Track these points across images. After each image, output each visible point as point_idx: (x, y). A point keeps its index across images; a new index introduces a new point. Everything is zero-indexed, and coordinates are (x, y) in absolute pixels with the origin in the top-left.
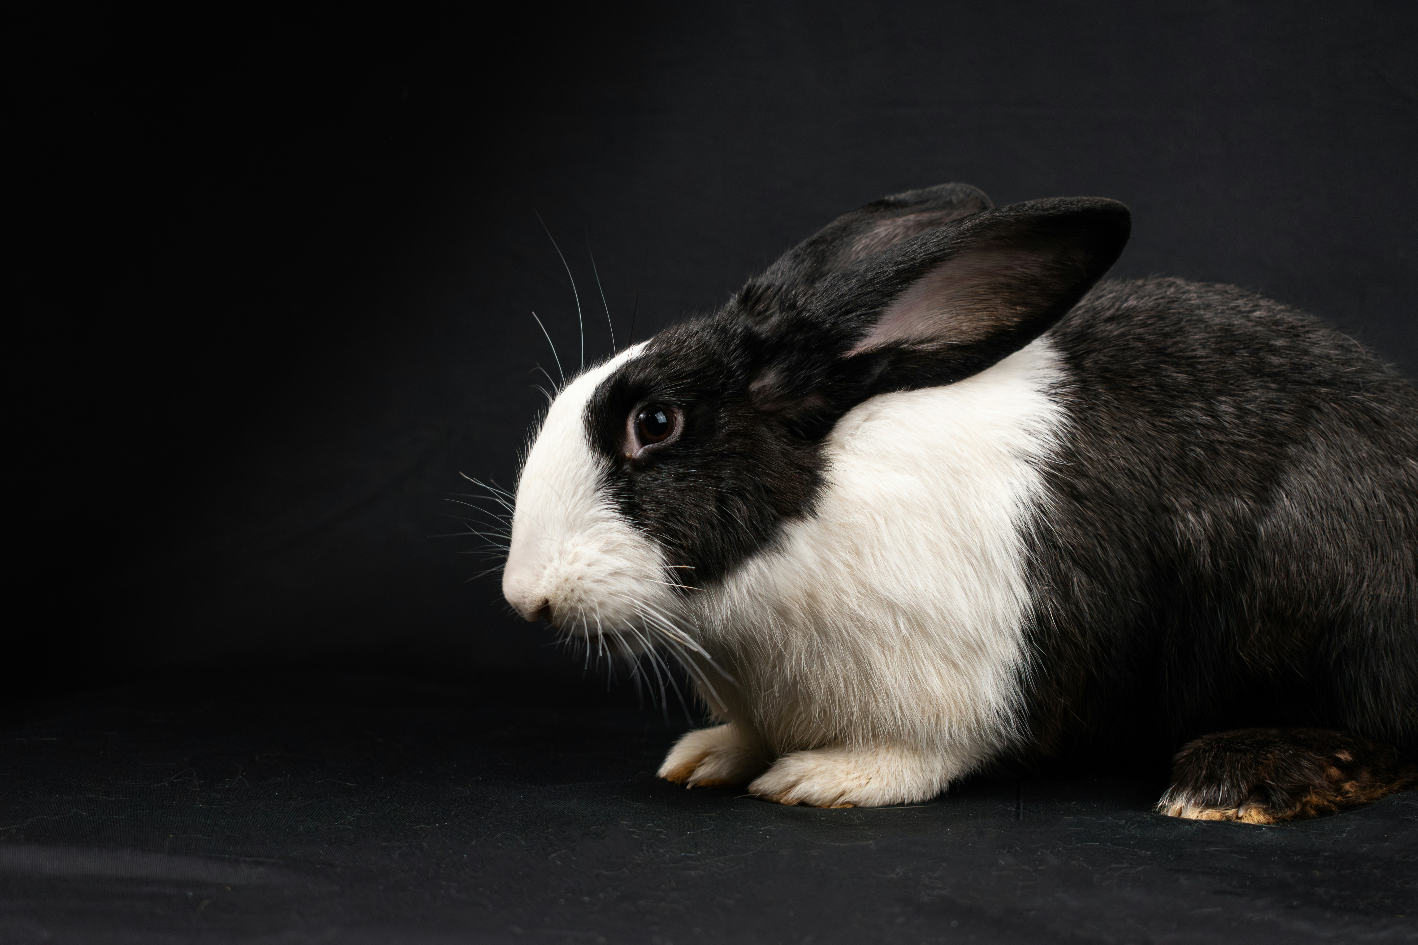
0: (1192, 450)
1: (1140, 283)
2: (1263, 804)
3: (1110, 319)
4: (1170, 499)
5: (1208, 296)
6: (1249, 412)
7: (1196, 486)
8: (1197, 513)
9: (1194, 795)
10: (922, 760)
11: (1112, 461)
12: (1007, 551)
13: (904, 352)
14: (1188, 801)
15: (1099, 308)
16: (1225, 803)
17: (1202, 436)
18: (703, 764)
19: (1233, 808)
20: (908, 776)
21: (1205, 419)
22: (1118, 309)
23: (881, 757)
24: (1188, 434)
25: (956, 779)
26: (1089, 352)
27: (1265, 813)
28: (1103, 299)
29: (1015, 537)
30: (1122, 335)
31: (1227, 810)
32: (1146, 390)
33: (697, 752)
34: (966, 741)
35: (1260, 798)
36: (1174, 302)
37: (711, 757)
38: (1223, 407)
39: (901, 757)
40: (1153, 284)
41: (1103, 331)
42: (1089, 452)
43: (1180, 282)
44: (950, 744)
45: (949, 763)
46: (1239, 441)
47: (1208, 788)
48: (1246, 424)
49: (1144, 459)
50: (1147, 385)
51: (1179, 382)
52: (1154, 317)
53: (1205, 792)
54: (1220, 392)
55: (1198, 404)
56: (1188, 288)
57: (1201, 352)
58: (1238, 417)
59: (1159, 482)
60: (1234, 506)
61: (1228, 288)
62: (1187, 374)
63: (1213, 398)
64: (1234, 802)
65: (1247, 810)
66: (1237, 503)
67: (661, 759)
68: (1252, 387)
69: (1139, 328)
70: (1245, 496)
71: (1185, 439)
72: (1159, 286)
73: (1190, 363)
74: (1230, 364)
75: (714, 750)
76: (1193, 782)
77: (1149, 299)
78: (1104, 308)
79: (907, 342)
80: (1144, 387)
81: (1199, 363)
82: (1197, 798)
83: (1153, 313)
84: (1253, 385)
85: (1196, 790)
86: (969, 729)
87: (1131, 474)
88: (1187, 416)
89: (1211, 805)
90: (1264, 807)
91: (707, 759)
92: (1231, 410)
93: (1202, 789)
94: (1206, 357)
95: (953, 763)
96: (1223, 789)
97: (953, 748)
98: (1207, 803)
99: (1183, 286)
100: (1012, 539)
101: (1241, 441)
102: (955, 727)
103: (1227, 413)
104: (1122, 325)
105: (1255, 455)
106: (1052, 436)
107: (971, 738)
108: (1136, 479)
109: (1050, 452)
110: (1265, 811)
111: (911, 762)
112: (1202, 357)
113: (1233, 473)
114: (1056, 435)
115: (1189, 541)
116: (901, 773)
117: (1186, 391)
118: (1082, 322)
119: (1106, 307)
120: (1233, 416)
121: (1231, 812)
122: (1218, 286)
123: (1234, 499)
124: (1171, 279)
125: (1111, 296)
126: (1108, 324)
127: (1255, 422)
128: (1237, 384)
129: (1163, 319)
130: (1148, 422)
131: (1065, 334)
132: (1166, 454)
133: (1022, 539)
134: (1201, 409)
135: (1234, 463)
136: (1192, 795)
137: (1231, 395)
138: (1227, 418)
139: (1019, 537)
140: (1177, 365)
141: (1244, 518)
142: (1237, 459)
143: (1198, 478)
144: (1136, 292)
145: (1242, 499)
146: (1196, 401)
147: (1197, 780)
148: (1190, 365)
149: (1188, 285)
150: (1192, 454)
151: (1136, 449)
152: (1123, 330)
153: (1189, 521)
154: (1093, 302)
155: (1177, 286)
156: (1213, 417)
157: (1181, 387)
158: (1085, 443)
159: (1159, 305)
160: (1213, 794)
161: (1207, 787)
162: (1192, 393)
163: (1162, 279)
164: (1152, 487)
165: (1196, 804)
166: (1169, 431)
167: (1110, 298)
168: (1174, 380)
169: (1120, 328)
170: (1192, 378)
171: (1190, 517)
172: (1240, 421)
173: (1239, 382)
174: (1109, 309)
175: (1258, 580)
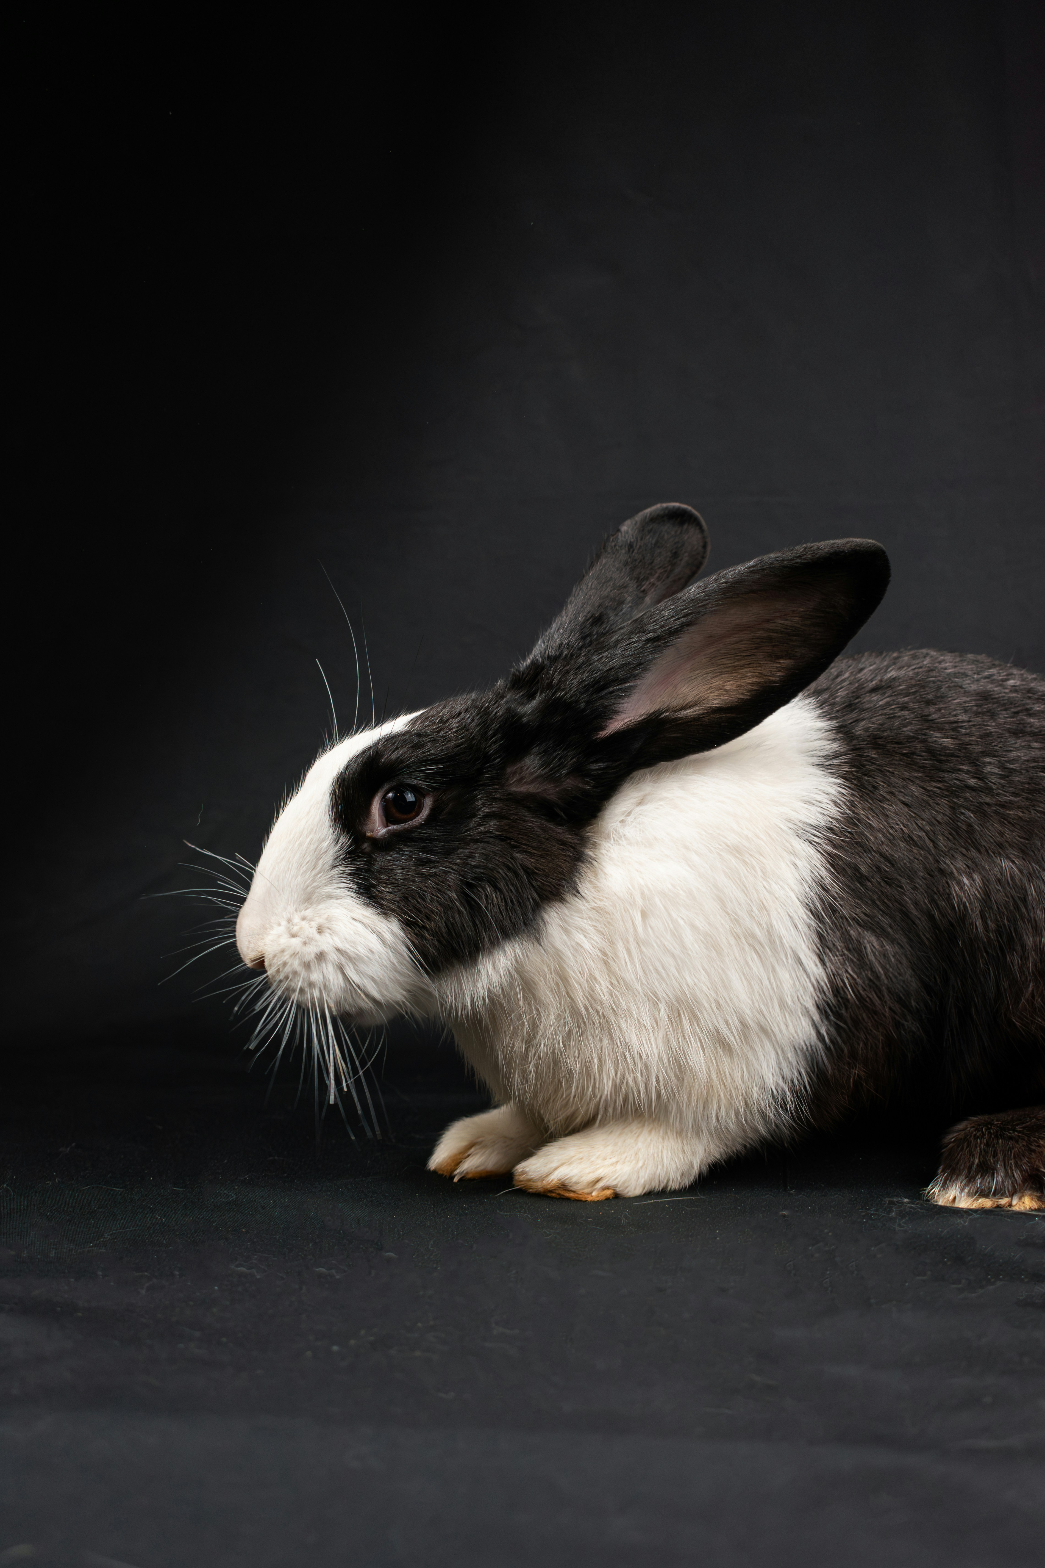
0: (963, 813)
1: (895, 655)
2: (1037, 1191)
3: (874, 690)
4: (947, 863)
5: (963, 666)
6: (1012, 771)
7: (968, 850)
8: (970, 877)
9: (966, 1185)
10: (685, 1142)
11: (892, 827)
12: (796, 927)
13: (666, 721)
14: (962, 1190)
15: (862, 680)
16: (999, 1193)
17: (971, 799)
18: (469, 1155)
19: (1007, 1197)
20: (667, 1156)
21: (972, 782)
22: (881, 681)
23: (641, 1139)
24: (958, 797)
25: (716, 1163)
26: (857, 721)
27: (1038, 1200)
28: (865, 671)
29: (803, 912)
30: (888, 704)
31: (1000, 1199)
32: (915, 757)
33: (464, 1144)
34: (732, 1126)
35: (1034, 1186)
36: (932, 670)
37: (477, 1147)
38: (988, 769)
39: (663, 1139)
40: (908, 655)
41: (870, 702)
42: (869, 819)
43: (933, 653)
44: (716, 1129)
45: (712, 1146)
46: (1006, 802)
47: (983, 1177)
48: (1011, 783)
49: (920, 822)
50: (917, 751)
51: (945, 747)
52: (915, 686)
53: (979, 1181)
54: (985, 754)
55: (965, 768)
56: (942, 658)
57: (963, 717)
58: (1002, 777)
59: (936, 846)
60: (1002, 867)
61: (979, 657)
62: (952, 738)
63: (978, 760)
64: (1009, 1191)
65: (1020, 1199)
66: (1005, 864)
67: (430, 1153)
68: (1015, 748)
69: (904, 697)
70: (1011, 856)
71: (955, 803)
72: (914, 657)
73: (955, 727)
74: (992, 727)
75: (480, 1140)
76: (966, 1171)
77: (907, 669)
78: (866, 679)
79: (667, 711)
80: (913, 753)
81: (961, 727)
82: (971, 1188)
83: (913, 682)
84: (1016, 746)
85: (970, 1179)
86: (737, 1114)
87: (909, 840)
88: (956, 779)
89: (985, 1195)
90: (1038, 1195)
91: (472, 1150)
92: (996, 770)
93: (977, 1178)
94: (969, 721)
95: (716, 1145)
96: (999, 1178)
97: (719, 1133)
98: (981, 1193)
99: (937, 656)
100: (800, 914)
101: (1008, 801)
102: (723, 1113)
103: (992, 774)
104: (887, 695)
105: (1021, 814)
106: (833, 805)
107: (739, 1123)
108: (916, 845)
109: (831, 820)
110: (1039, 1199)
111: (673, 1143)
112: (963, 722)
113: (1002, 834)
114: (835, 803)
115: (965, 905)
116: (660, 1154)
117: (952, 755)
118: (848, 694)
119: (869, 679)
120: (998, 776)
121: (1004, 1201)
122: (970, 656)
123: (1001, 860)
124: (924, 651)
125: (871, 668)
126: (873, 695)
127: (1019, 781)
128: (1000, 746)
129: (923, 687)
130: (921, 787)
131: (833, 704)
132: (939, 818)
133: (809, 913)
134: (968, 772)
135: (1002, 824)
136: (965, 1184)
137: (995, 756)
138: (994, 779)
139: (807, 912)
140: (940, 729)
141: (1012, 878)
142: (1004, 819)
143: (969, 841)
144: (894, 664)
145: (1008, 858)
146: (963, 764)
147: (970, 1168)
148: (954, 729)
149: (942, 655)
150: (962, 817)
151: (912, 814)
152: (888, 699)
153: (964, 884)
154: (856, 675)
155: (932, 657)
156: (979, 779)
157: (948, 751)
158: (863, 809)
159: (917, 674)
160: (987, 1184)
161: (981, 1176)
162: (958, 757)
163: (915, 651)
164: (929, 851)
165: (970, 1195)
166: (942, 796)
167: (871, 670)
168: (941, 745)
169: (885, 698)
170: (957, 742)
171: (966, 881)
172: (1006, 780)
173: (1001, 744)
174: (872, 681)
175: (1029, 941)
